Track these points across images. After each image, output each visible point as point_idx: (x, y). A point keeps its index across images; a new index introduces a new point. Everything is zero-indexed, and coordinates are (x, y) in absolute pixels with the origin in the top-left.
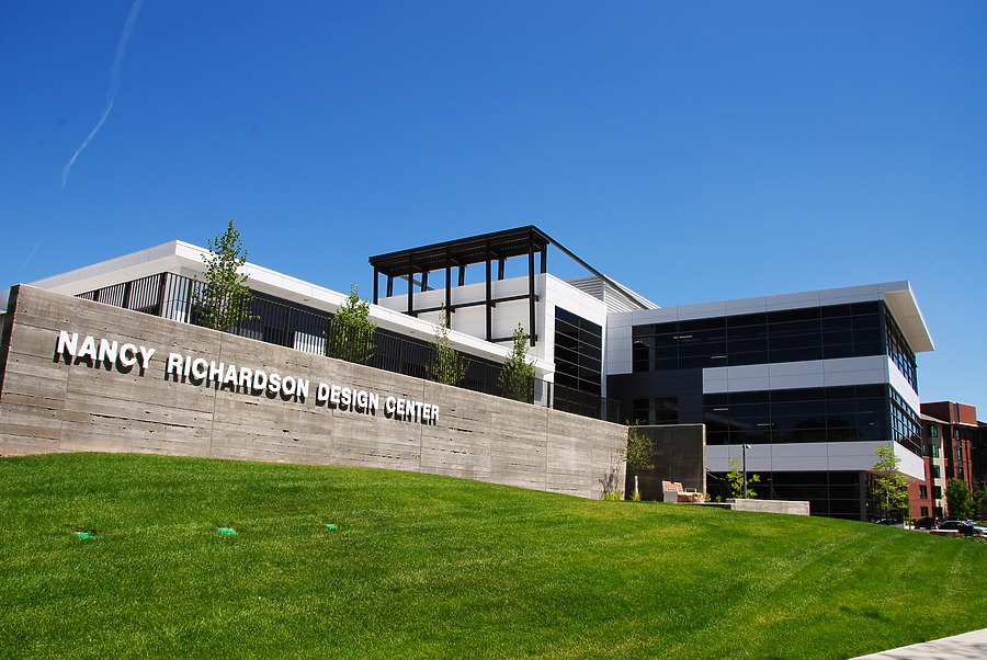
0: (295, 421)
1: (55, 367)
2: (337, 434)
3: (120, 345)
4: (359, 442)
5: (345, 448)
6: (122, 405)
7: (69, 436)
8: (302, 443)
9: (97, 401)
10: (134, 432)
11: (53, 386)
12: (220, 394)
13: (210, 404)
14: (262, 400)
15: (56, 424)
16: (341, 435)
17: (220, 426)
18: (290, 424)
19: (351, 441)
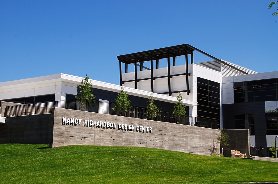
0: (113, 134)
1: (62, 126)
2: (124, 137)
3: (75, 119)
4: (130, 139)
5: (126, 141)
6: (76, 133)
7: (66, 142)
8: (115, 140)
9: (71, 133)
10: (78, 140)
11: (62, 130)
12: (96, 129)
13: (94, 131)
14: (105, 129)
15: (63, 139)
16: (125, 138)
17: (96, 137)
18: (112, 135)
19: (128, 139)
